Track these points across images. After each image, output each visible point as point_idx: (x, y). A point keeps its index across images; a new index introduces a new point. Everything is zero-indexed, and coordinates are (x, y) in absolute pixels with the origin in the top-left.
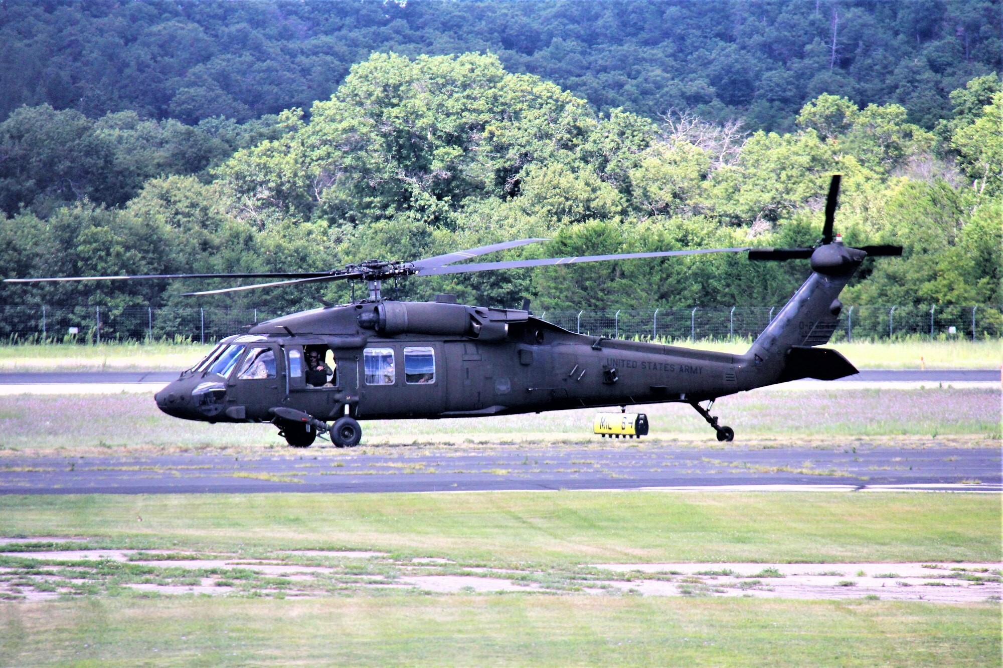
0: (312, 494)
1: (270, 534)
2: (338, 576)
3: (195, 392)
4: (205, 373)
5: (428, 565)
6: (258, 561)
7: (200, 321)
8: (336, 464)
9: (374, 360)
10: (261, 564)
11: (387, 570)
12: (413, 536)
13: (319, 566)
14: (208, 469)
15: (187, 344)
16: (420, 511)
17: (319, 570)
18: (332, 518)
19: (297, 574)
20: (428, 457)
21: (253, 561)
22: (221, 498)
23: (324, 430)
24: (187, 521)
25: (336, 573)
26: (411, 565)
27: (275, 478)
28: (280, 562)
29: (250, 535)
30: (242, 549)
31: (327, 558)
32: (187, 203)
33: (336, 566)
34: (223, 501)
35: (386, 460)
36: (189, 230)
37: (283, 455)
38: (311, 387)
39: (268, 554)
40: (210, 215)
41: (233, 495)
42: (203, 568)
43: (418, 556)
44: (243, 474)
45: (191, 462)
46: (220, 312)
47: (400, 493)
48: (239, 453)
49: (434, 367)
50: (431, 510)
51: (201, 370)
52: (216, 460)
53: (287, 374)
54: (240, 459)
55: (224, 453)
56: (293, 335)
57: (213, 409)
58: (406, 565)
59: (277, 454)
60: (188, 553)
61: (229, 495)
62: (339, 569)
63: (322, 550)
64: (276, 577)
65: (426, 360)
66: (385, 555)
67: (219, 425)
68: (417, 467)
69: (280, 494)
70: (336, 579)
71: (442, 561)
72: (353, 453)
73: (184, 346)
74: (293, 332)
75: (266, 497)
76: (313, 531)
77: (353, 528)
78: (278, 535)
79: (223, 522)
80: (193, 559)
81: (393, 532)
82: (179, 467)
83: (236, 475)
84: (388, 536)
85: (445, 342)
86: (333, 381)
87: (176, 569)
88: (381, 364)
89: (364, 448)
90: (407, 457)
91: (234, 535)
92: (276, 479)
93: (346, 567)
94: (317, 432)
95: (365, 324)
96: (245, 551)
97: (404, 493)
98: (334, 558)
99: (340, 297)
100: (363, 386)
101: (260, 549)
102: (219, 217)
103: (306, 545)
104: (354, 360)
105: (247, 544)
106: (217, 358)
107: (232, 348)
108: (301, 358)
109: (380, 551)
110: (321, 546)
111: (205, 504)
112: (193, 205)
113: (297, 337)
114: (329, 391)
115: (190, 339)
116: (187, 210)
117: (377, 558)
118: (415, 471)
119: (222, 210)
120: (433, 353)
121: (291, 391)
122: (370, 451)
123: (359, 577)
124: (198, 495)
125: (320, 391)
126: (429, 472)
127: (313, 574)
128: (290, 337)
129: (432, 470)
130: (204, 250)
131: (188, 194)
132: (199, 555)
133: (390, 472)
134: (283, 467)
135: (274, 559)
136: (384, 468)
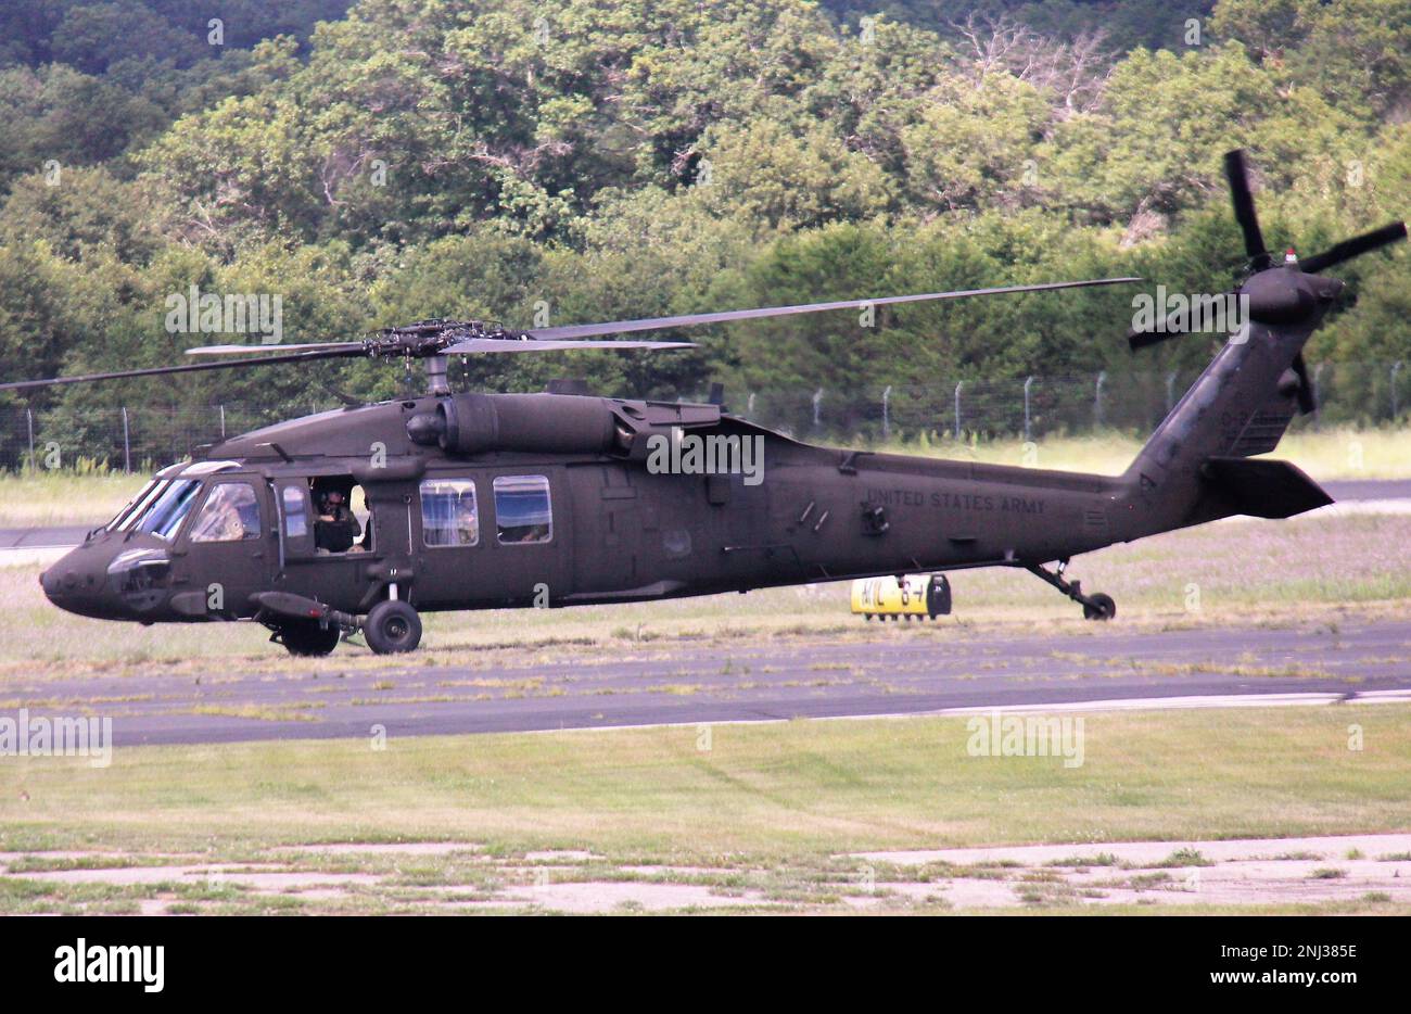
0: (337, 741)
1: (263, 817)
2: (391, 889)
3: (114, 567)
4: (130, 533)
5: (555, 863)
6: (243, 866)
7: (122, 431)
8: (379, 684)
9: (440, 503)
10: (249, 871)
11: (480, 874)
12: (525, 810)
13: (356, 871)
14: (148, 701)
15: (99, 474)
16: (537, 765)
17: (356, 879)
18: (375, 783)
19: (316, 887)
20: (548, 668)
21: (235, 866)
22: (172, 753)
23: (352, 628)
24: (112, 797)
25: (387, 884)
26: (524, 865)
27: (269, 713)
28: (284, 867)
29: (227, 819)
30: (213, 845)
31: (369, 858)
32: (90, 216)
33: (387, 872)
34: (175, 758)
35: (471, 675)
36: (96, 265)
37: (282, 672)
38: (326, 553)
39: (262, 853)
40: (134, 237)
41: (193, 748)
42: (145, 882)
43: (536, 848)
44: (211, 708)
45: (114, 689)
46: (158, 414)
47: (499, 735)
48: (201, 669)
49: (550, 514)
50: (557, 764)
51: (122, 527)
52: (161, 685)
53: (281, 533)
54: (204, 681)
55: (174, 670)
56: (289, 460)
57: (148, 598)
58: (515, 865)
59: (270, 669)
60: (115, 856)
61: (186, 747)
62: (391, 877)
63: (359, 842)
64: (277, 894)
65: (534, 500)
66: (476, 848)
67: (160, 629)
68: (529, 685)
69: (280, 743)
70: (388, 895)
71: (581, 856)
72: (409, 664)
73: (94, 479)
74: (290, 453)
75: (254, 750)
76: (343, 808)
77: (415, 800)
78: (277, 818)
79: (177, 797)
80: (125, 865)
81: (488, 806)
82: (93, 700)
83: (198, 709)
84: (481, 813)
85: (569, 465)
86: (366, 544)
87: (95, 886)
88: (451, 509)
89: (429, 655)
90: (509, 667)
91: (197, 819)
92: (270, 716)
93: (406, 873)
94: (341, 633)
95: (421, 437)
96: (219, 848)
97: (505, 734)
98: (382, 857)
99: (376, 379)
100: (420, 550)
101: (248, 845)
102: (149, 240)
103: (330, 834)
104: (401, 502)
105: (222, 837)
106: (151, 505)
107: (178, 485)
108: (304, 500)
109: (467, 841)
110: (357, 834)
111: (142, 765)
112: (102, 220)
113: (296, 464)
114: (360, 561)
115: (104, 466)
116: (91, 229)
117: (461, 854)
118: (524, 693)
119: (155, 226)
120: (547, 487)
121: (288, 562)
122: (441, 658)
123: (429, 889)
124: (130, 749)
125: (342, 560)
126: (551, 693)
127: (344, 886)
128: (284, 463)
129: (556, 690)
130: (125, 301)
131: (92, 200)
132: (136, 859)
133: (480, 696)
134: (283, 692)
135: (272, 862)
136: (465, 690)
